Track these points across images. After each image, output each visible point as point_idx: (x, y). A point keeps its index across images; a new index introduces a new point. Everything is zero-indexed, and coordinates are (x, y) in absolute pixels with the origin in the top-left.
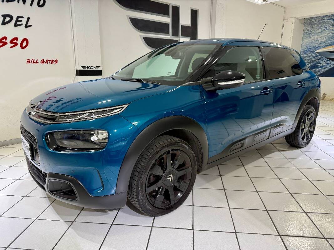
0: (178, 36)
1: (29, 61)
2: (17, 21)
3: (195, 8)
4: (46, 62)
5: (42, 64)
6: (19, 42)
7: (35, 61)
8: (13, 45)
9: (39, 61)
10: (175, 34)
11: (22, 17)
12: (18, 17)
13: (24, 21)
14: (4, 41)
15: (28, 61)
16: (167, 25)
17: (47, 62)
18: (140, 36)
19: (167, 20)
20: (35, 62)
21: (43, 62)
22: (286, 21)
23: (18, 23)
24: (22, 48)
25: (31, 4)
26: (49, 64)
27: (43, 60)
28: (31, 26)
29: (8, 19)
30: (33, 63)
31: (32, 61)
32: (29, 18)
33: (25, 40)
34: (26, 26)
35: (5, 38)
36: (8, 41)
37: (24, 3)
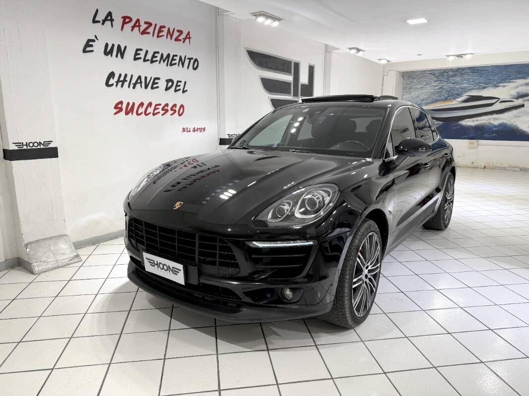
0: (298, 96)
1: (184, 130)
2: (177, 86)
3: (312, 63)
5: (194, 132)
6: (177, 109)
7: (188, 130)
8: (173, 112)
9: (191, 130)
10: (296, 95)
11: (180, 82)
12: (178, 82)
13: (181, 87)
14: (166, 108)
16: (288, 84)
17: (197, 130)
18: (269, 97)
19: (289, 78)
21: (195, 130)
22: (386, 74)
23: (178, 88)
24: (180, 115)
25: (188, 68)
26: (198, 133)
27: (195, 128)
28: (186, 91)
29: (170, 84)
30: (187, 132)
31: (186, 130)
32: (185, 82)
33: (182, 106)
34: (184, 92)
35: (167, 105)
36: (169, 108)
37: (183, 67)
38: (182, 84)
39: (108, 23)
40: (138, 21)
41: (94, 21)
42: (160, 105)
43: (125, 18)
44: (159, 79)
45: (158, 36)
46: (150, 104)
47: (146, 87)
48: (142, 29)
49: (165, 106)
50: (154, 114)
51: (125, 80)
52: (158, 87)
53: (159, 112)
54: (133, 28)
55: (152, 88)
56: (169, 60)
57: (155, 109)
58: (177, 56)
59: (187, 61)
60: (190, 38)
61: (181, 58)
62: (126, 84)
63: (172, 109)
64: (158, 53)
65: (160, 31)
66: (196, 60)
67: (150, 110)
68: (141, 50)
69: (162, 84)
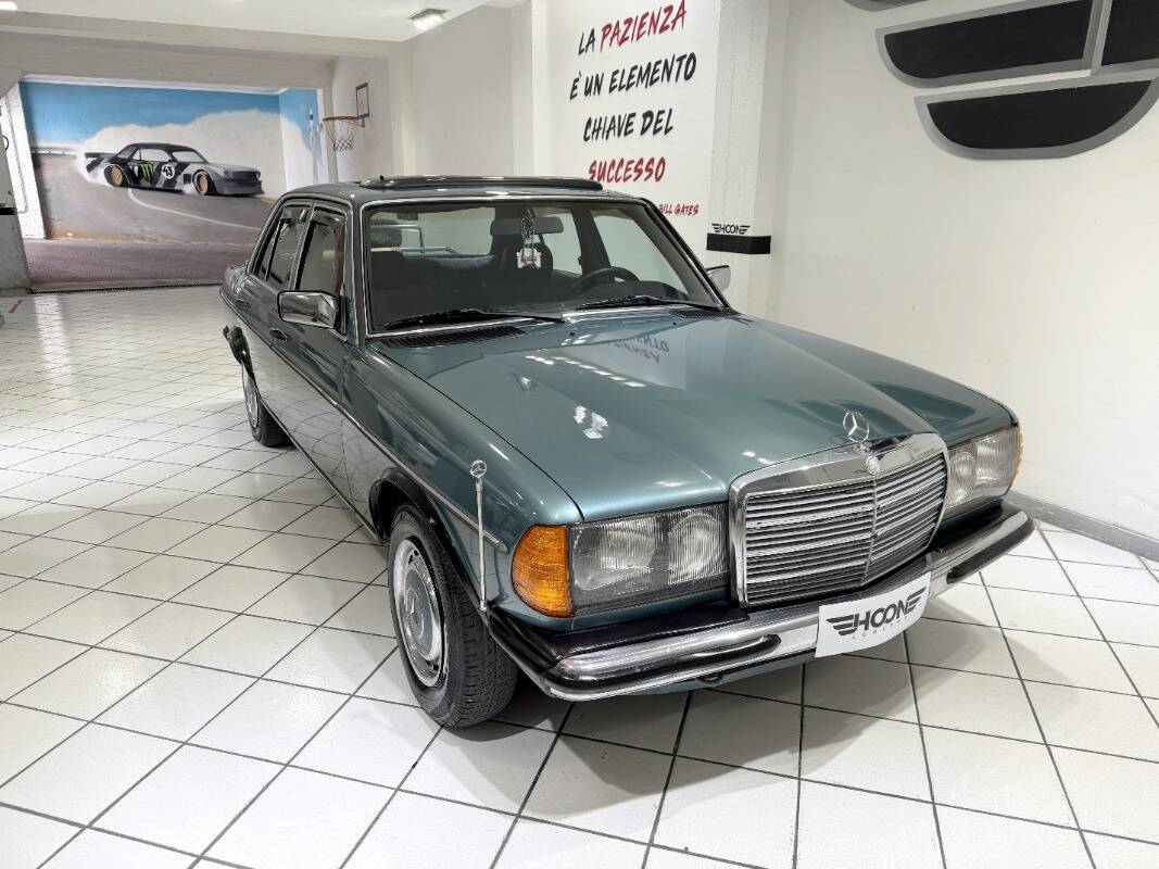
2: (658, 121)
4: (682, 211)
6: (654, 168)
7: (668, 209)
8: (648, 173)
9: (673, 209)
11: (662, 112)
12: (659, 113)
13: (663, 124)
14: (640, 167)
17: (684, 210)
18: (916, 98)
20: (668, 212)
21: (679, 210)
23: (659, 126)
24: (658, 179)
26: (686, 217)
27: (679, 205)
28: (671, 128)
29: (648, 119)
32: (671, 110)
33: (662, 161)
34: (667, 131)
35: (641, 162)
36: (643, 167)
37: (668, 80)
38: (664, 117)
39: (591, 46)
40: (618, 22)
41: (581, 52)
42: (632, 162)
43: (604, 29)
44: (633, 115)
45: (638, 38)
46: (622, 162)
47: (619, 135)
48: (621, 34)
49: (638, 164)
50: (625, 180)
51: (600, 128)
52: (632, 130)
53: (630, 176)
54: (612, 39)
55: (626, 134)
56: (648, 75)
57: (627, 170)
58: (659, 62)
59: (676, 65)
60: (684, 13)
61: (666, 62)
62: (601, 132)
63: (647, 169)
64: (635, 68)
65: (641, 26)
66: (692, 56)
67: (621, 172)
68: (617, 72)
69: (638, 123)
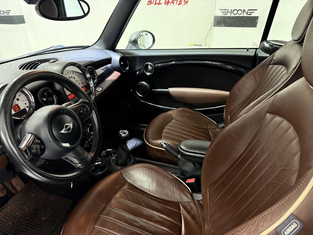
4: (171, 3)
5: (167, 5)
15: (149, 2)
17: (173, 2)
20: (157, 3)
21: (168, 2)
30: (155, 4)
31: (153, 2)
